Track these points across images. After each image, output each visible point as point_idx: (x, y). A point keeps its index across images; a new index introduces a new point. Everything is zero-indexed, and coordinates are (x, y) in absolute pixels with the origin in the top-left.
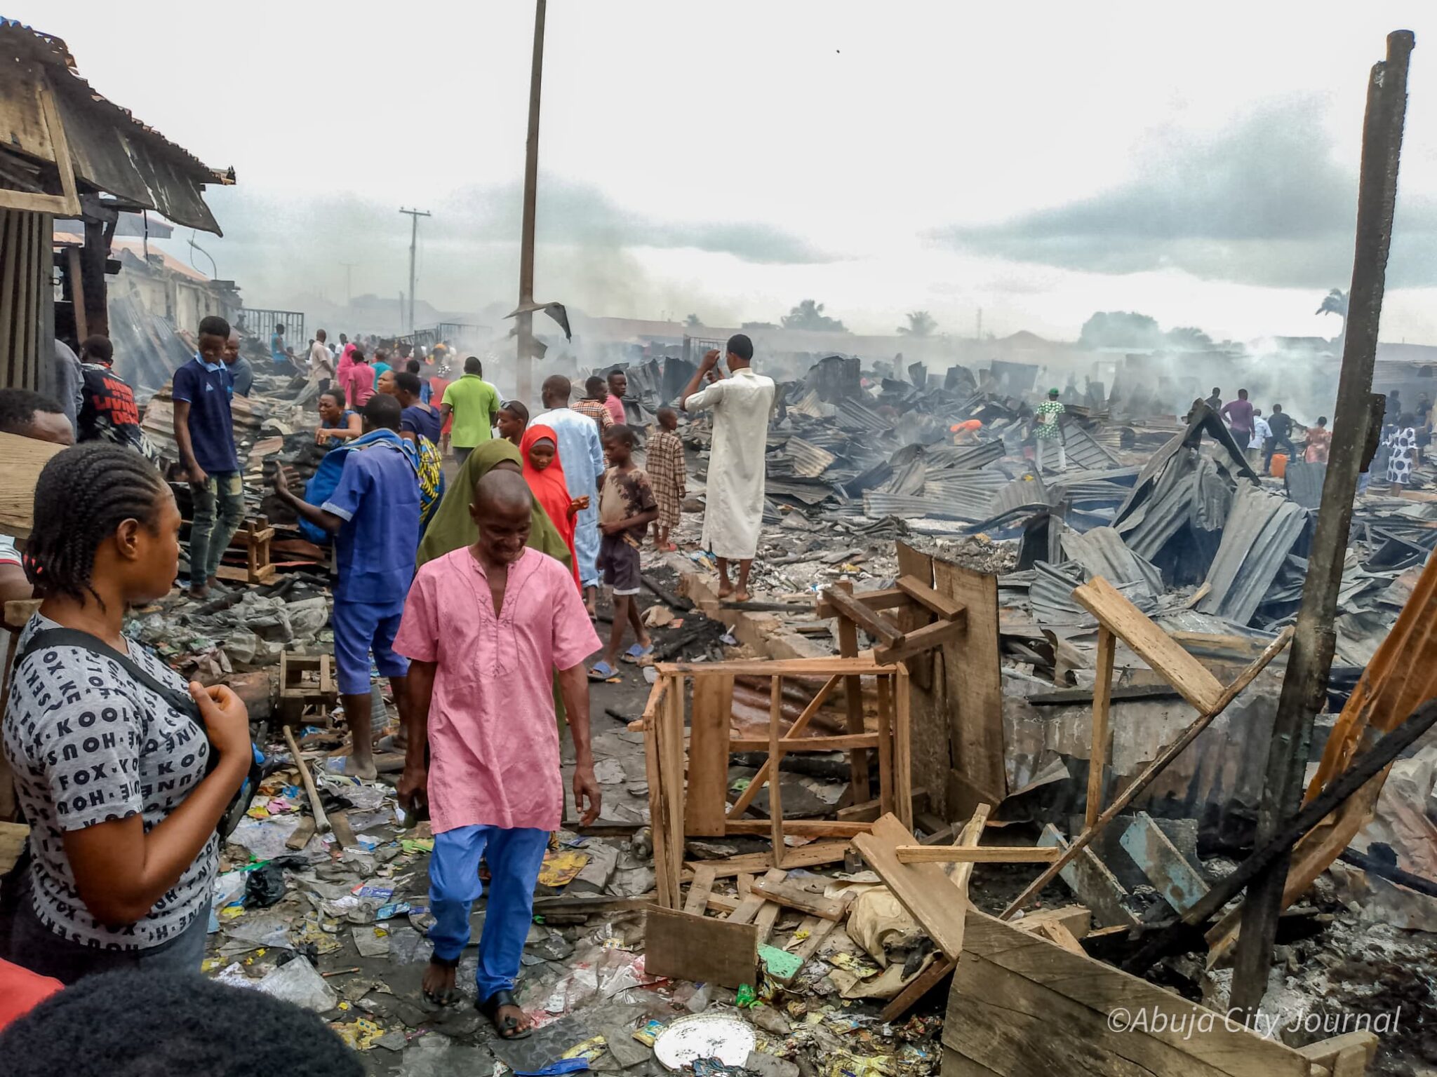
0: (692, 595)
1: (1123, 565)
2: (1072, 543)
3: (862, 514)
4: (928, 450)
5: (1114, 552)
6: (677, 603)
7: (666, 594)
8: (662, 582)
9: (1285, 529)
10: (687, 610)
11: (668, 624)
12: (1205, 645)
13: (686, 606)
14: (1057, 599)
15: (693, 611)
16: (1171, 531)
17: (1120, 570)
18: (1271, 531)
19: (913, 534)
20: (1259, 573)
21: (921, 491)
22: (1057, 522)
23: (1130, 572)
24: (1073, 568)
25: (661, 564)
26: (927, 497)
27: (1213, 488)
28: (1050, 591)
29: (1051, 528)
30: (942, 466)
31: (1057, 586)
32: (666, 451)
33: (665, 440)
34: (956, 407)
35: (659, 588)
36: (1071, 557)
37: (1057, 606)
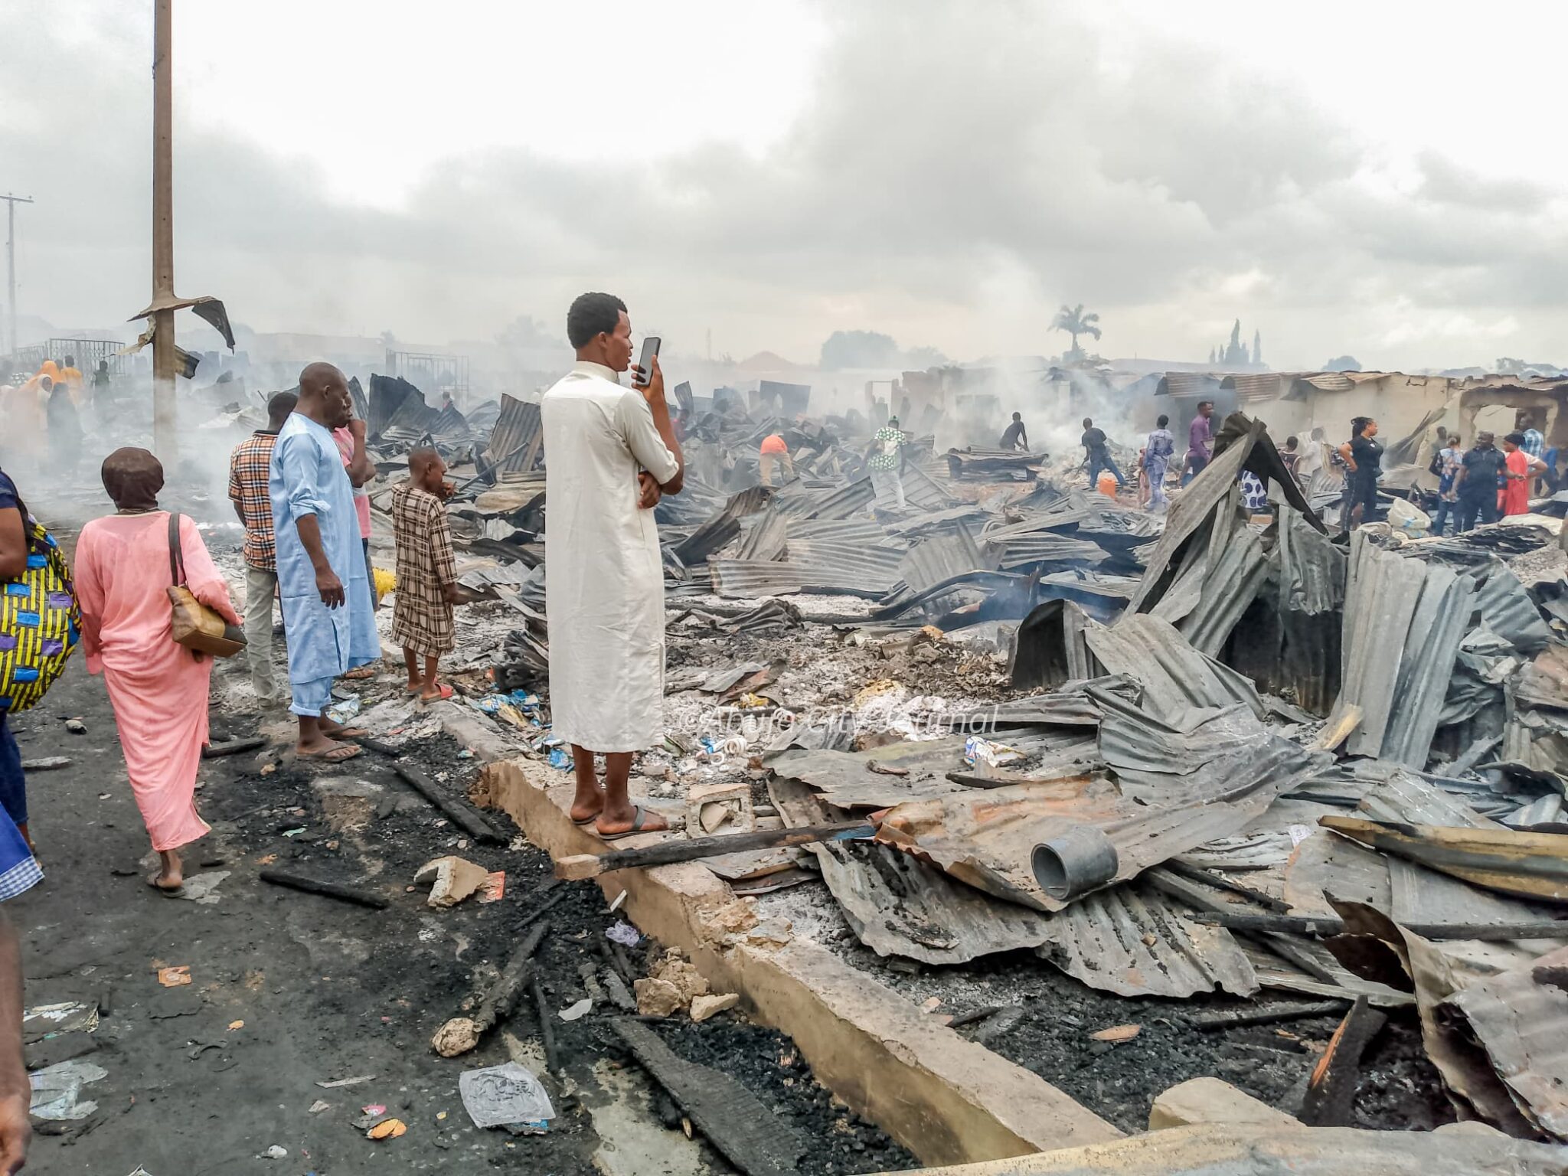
0: (509, 804)
1: (1195, 677)
2: (1104, 644)
3: (711, 591)
4: (779, 494)
5: (1173, 655)
6: (483, 830)
7: (455, 808)
8: (441, 777)
9: (1447, 611)
10: (505, 844)
11: (478, 891)
12: (1498, 851)
13: (502, 834)
14: (1139, 751)
15: (517, 845)
16: (1236, 614)
17: (1190, 685)
18: (1427, 615)
19: (807, 625)
20: (1424, 682)
21: (783, 555)
22: (1075, 611)
23: (1207, 688)
24: (1124, 687)
25: (429, 728)
26: (792, 562)
27: (1307, 548)
28: (1127, 739)
29: (1068, 622)
30: (802, 516)
31: (1133, 728)
32: (415, 523)
33: (411, 503)
34: (742, 436)
35: (440, 794)
36: (1113, 670)
37: (1148, 767)
